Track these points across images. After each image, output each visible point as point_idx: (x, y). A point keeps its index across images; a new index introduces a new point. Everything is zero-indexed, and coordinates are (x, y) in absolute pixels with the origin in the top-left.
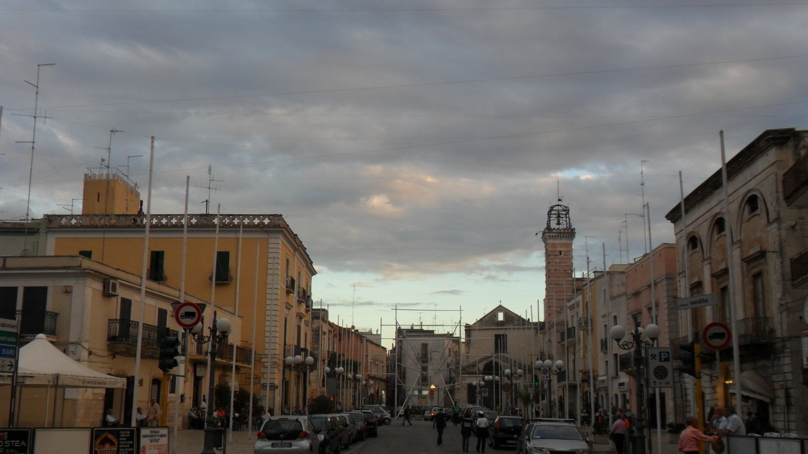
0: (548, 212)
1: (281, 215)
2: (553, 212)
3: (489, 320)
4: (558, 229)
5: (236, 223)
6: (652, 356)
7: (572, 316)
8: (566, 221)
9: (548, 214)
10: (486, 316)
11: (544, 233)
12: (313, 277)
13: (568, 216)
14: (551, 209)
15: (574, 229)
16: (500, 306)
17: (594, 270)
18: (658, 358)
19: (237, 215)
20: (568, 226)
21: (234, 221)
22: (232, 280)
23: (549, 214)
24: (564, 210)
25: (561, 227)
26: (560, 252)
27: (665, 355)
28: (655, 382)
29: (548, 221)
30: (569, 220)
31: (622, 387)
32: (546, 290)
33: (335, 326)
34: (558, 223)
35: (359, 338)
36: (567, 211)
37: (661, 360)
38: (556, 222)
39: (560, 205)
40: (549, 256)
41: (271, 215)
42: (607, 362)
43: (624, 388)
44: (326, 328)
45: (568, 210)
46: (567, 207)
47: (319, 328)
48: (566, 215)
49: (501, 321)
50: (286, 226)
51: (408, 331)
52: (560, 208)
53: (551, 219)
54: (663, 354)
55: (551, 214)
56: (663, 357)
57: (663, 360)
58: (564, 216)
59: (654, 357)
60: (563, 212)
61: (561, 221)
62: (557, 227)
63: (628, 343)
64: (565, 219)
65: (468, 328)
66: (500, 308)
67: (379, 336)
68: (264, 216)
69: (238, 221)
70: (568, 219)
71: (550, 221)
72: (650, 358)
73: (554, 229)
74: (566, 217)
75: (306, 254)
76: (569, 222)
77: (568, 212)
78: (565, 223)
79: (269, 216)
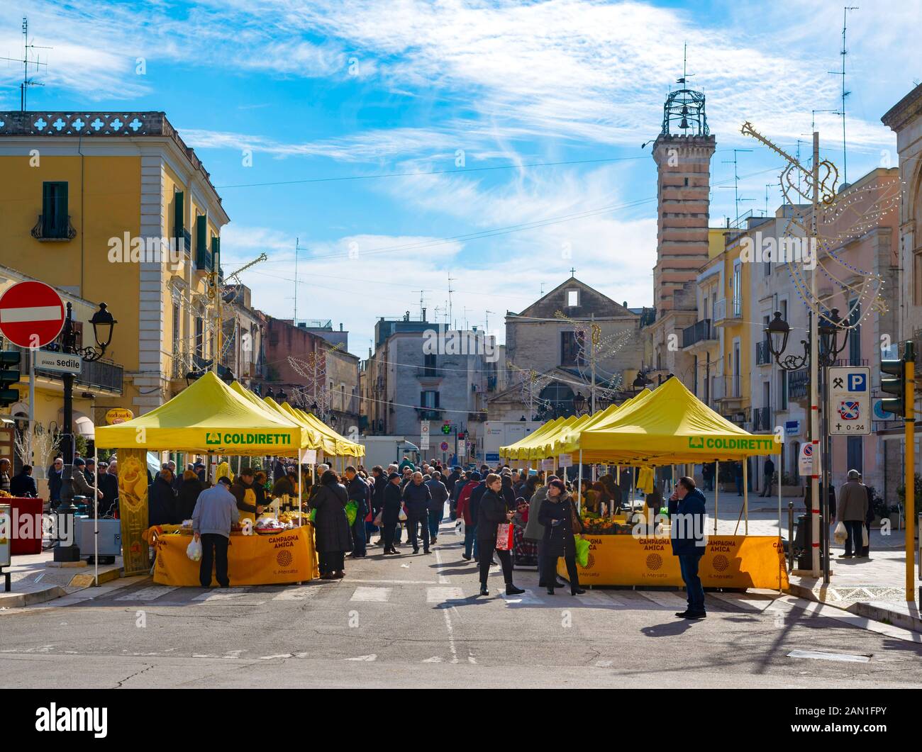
0: (666, 105)
1: (163, 114)
2: (674, 104)
3: (551, 305)
4: (683, 136)
5: (78, 129)
6: (835, 381)
7: (706, 299)
8: (699, 121)
9: (665, 109)
10: (546, 296)
11: (656, 144)
12: (222, 228)
13: (702, 111)
14: (671, 98)
15: (713, 136)
16: (572, 279)
17: (749, 215)
18: (845, 384)
19: (80, 113)
20: (702, 130)
21: (74, 125)
22: (74, 236)
23: (668, 106)
24: (695, 101)
25: (689, 131)
26: (686, 180)
27: (857, 380)
28: (839, 426)
29: (665, 121)
30: (705, 119)
31: (793, 429)
32: (658, 251)
33: (263, 318)
34: (684, 125)
35: (307, 338)
36: (700, 100)
37: (850, 389)
38: (679, 122)
39: (688, 91)
40: (665, 187)
41: (144, 113)
42: (767, 384)
43: (796, 431)
44: (246, 322)
45: (704, 101)
46: (700, 95)
47: (233, 320)
48: (699, 109)
49: (574, 308)
50: (172, 133)
51: (398, 324)
52: (688, 96)
53: (671, 117)
54: (854, 378)
55: (669, 108)
56: (854, 383)
57: (854, 388)
58: (695, 111)
59: (838, 384)
60: (694, 105)
61: (689, 122)
62: (681, 132)
63: (796, 358)
64: (696, 117)
65: (510, 321)
66: (572, 284)
67: (343, 336)
68: (132, 115)
69: (83, 124)
70: (702, 116)
71: (668, 120)
72: (832, 384)
73: (676, 136)
74: (699, 114)
75: (209, 183)
76: (705, 124)
77: (704, 104)
78: (696, 125)
79: (140, 115)
